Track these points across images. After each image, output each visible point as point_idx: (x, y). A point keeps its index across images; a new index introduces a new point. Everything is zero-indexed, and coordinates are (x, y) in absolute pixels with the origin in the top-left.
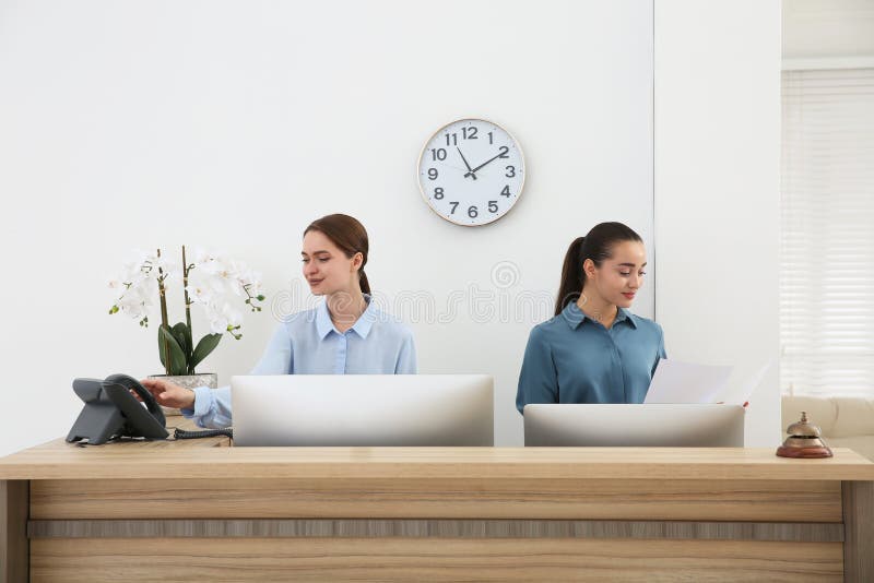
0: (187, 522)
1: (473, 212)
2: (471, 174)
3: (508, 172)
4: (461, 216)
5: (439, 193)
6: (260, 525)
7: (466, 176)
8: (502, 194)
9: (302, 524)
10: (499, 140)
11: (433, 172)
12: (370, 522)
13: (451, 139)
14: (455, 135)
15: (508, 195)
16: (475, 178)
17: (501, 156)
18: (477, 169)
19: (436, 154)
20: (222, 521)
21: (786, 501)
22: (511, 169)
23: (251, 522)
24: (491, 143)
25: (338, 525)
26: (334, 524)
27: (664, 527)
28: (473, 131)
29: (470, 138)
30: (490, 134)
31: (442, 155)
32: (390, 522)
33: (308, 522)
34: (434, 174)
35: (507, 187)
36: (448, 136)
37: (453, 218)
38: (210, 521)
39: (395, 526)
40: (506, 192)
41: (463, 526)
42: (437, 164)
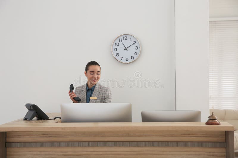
0: (49, 143)
1: (127, 59)
2: (126, 49)
3: (136, 48)
4: (124, 61)
5: (118, 55)
6: (68, 144)
7: (125, 50)
8: (135, 54)
9: (80, 143)
10: (133, 40)
11: (116, 49)
12: (98, 143)
13: (120, 40)
14: (121, 39)
15: (136, 54)
16: (127, 50)
17: (134, 44)
18: (127, 48)
19: (116, 44)
20: (58, 143)
21: (210, 136)
22: (137, 47)
23: (66, 143)
24: (131, 40)
25: (89, 144)
26: (89, 143)
27: (177, 144)
28: (126, 37)
29: (125, 39)
30: (131, 38)
31: (118, 44)
32: (104, 143)
33: (82, 143)
34: (116, 50)
35: (136, 52)
36: (119, 39)
37: (122, 61)
38: (55, 143)
39: (105, 144)
40: (136, 53)
41: (123, 144)
42: (117, 47)
